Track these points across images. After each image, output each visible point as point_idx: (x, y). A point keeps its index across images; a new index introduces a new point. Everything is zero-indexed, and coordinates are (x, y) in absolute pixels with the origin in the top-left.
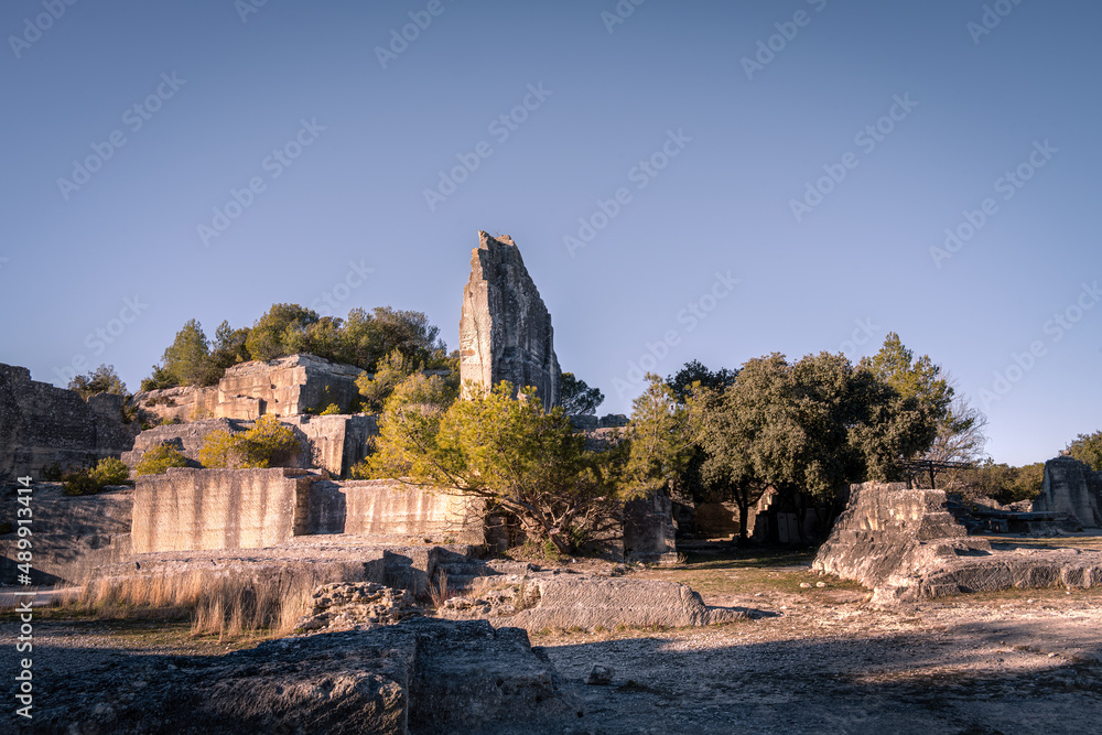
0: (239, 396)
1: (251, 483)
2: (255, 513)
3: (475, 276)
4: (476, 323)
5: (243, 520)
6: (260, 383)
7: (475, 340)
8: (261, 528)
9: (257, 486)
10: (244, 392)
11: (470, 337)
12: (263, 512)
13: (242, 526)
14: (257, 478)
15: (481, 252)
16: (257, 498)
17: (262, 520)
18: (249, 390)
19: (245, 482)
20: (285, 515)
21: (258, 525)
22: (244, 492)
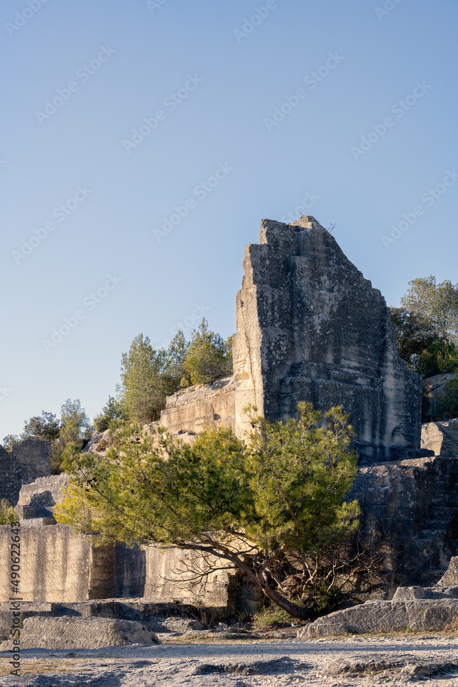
0: (181, 432)
1: (54, 541)
2: (57, 573)
3: (247, 280)
4: (248, 339)
5: (48, 581)
6: (203, 414)
7: (248, 359)
8: (63, 591)
9: (59, 543)
10: (186, 427)
11: (243, 357)
12: (64, 575)
13: (48, 588)
14: (59, 534)
15: (253, 248)
16: (59, 558)
17: (64, 582)
18: (191, 423)
19: (49, 539)
20: (82, 576)
21: (60, 587)
22: (48, 550)
